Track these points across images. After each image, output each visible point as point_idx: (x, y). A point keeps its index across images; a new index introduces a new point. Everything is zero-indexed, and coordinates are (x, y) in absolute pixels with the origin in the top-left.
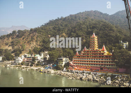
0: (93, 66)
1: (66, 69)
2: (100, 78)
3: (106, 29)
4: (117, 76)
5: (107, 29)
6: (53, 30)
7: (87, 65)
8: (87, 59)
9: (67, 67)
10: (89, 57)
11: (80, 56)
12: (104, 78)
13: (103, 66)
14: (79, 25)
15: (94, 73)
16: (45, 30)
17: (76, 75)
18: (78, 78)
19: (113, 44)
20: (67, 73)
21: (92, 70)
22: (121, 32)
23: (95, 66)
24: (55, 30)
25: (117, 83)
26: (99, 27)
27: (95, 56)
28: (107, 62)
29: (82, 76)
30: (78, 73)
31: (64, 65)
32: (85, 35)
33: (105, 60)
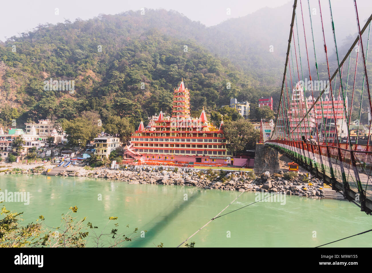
0: (180, 154)
1: (117, 163)
2: (199, 178)
3: (202, 67)
4: (231, 173)
5: (201, 69)
6: (54, 58)
7: (166, 154)
8: (167, 140)
9: (119, 158)
10: (171, 135)
11: (148, 134)
12: (206, 178)
13: (202, 155)
14: (132, 51)
15: (185, 168)
16: (29, 54)
17: (145, 176)
18: (153, 180)
19: (215, 106)
20: (122, 172)
21: (179, 163)
22: (235, 78)
23: (183, 154)
24: (61, 57)
25: (233, 185)
26: (184, 60)
27: (185, 134)
28: (210, 147)
29: (159, 177)
30: (148, 170)
31: (109, 154)
32: (148, 80)
33: (206, 141)
